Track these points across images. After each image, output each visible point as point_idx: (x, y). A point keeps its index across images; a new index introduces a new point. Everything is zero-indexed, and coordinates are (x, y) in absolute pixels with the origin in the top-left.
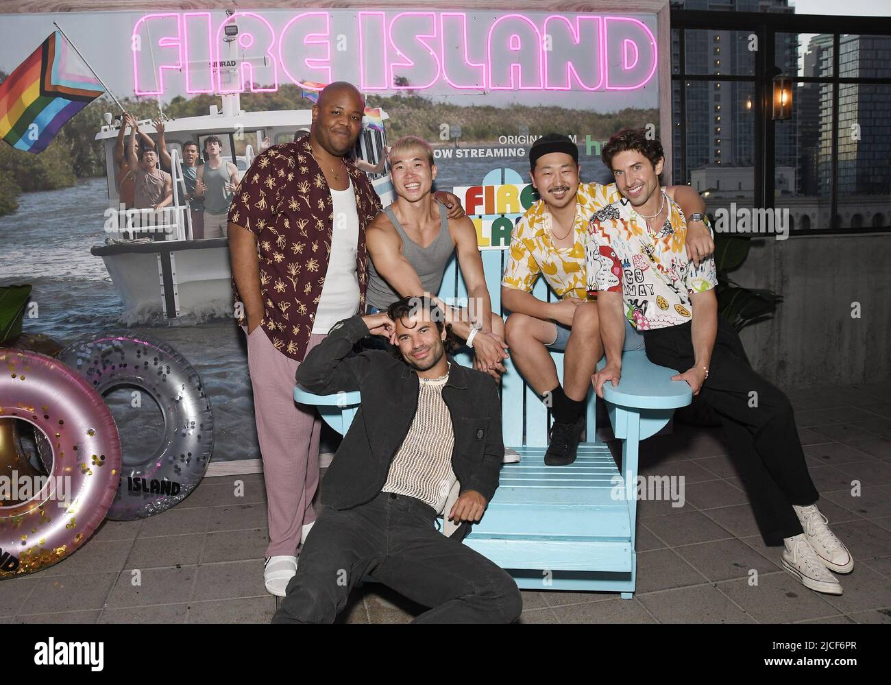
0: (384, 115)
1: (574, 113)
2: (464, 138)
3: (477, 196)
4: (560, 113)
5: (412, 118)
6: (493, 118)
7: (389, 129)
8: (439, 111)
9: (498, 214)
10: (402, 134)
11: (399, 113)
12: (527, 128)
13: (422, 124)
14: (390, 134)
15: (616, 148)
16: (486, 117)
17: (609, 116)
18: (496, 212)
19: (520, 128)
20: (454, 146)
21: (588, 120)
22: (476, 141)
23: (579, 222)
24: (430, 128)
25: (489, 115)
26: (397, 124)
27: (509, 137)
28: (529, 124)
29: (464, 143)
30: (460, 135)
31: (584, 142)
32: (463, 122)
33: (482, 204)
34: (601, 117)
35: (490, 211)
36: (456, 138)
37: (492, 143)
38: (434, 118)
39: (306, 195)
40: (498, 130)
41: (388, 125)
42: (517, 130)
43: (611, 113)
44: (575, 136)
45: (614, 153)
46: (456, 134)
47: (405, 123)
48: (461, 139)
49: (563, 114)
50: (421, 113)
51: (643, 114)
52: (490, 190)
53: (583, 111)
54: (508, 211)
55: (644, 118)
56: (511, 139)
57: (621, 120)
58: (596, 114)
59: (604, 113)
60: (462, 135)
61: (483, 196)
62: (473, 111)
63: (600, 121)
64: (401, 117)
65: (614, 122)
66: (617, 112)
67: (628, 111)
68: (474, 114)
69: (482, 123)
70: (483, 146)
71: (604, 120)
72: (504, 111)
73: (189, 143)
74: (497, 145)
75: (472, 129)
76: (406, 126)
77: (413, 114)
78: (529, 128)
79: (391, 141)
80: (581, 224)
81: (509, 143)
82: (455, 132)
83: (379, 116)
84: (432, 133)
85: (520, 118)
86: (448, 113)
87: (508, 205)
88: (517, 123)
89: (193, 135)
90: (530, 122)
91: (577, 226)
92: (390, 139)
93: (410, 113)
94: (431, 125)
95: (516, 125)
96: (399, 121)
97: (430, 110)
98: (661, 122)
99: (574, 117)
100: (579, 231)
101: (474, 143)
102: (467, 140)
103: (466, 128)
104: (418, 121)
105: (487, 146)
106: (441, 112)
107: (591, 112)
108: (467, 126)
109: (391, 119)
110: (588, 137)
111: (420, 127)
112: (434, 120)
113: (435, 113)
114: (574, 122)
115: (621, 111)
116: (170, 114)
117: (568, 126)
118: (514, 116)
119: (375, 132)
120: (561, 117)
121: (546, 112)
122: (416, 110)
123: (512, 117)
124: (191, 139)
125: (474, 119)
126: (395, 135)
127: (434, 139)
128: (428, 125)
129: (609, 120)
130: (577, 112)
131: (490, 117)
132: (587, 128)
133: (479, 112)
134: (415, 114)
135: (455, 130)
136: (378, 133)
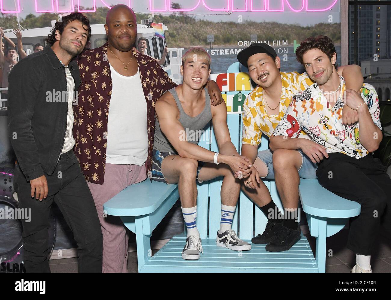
0: (165, 28)
1: (286, 26)
2: (216, 42)
3: (224, 80)
4: (277, 26)
5: (182, 30)
6: (234, 30)
7: (168, 37)
8: (200, 25)
9: (237, 91)
10: (176, 40)
11: (175, 26)
12: (256, 36)
13: (189, 33)
14: (169, 39)
15: (305, 49)
16: (230, 29)
17: (308, 28)
18: (236, 90)
19: (252, 36)
20: (210, 48)
21: (295, 31)
22: (223, 45)
23: (283, 99)
24: (194, 36)
25: (231, 28)
26: (173, 33)
27: (244, 42)
28: (257, 33)
29: (216, 45)
30: (213, 41)
31: (293, 45)
32: (215, 32)
33: (226, 84)
34: (303, 28)
35: (232, 89)
36: (211, 42)
37: (234, 46)
38: (197, 29)
39: (95, 80)
40: (238, 37)
41: (167, 34)
42: (250, 38)
43: (310, 26)
44: (287, 41)
45: (304, 52)
46: (211, 40)
47: (178, 32)
48: (214, 43)
49: (279, 27)
50: (188, 27)
51: (330, 26)
52: (232, 76)
53: (292, 25)
54: (243, 89)
55: (331, 29)
56: (246, 43)
57: (316, 31)
58: (300, 27)
59: (305, 26)
60: (215, 41)
61: (228, 80)
62: (222, 25)
63: (302, 31)
64: (176, 29)
65: (311, 32)
66: (314, 26)
67: (321, 25)
68: (222, 27)
69: (228, 33)
70: (228, 47)
71: (305, 31)
72: (241, 25)
73: (39, 45)
74: (236, 47)
75: (221, 36)
76: (179, 35)
77: (183, 27)
78: (257, 36)
79: (169, 44)
80: (285, 100)
81: (244, 45)
82: (210, 38)
83: (162, 28)
84: (195, 39)
85: (252, 30)
86: (206, 27)
87: (243, 86)
88: (250, 33)
89: (41, 40)
90: (258, 32)
91: (282, 101)
92: (169, 43)
93: (182, 27)
94: (195, 34)
95: (249, 35)
96: (174, 32)
97: (194, 25)
98: (342, 32)
99: (286, 28)
100: (283, 104)
101: (222, 46)
102: (218, 44)
103: (217, 36)
104: (186, 31)
105: (231, 47)
106: (202, 26)
107: (297, 26)
108: (218, 35)
109: (169, 30)
110: (295, 42)
111: (188, 35)
112: (197, 31)
113: (197, 27)
114: (286, 32)
115: (316, 25)
116: (25, 26)
117: (282, 35)
118: (248, 28)
119: (159, 39)
120: (278, 29)
121: (268, 26)
122: (185, 25)
123: (246, 29)
124: (39, 42)
125: (222, 31)
126: (172, 41)
127: (197, 43)
128: (193, 34)
129: (308, 30)
130: (287, 25)
131: (232, 29)
132: (294, 36)
133: (225, 26)
134: (185, 27)
135: (211, 37)
136: (161, 39)
